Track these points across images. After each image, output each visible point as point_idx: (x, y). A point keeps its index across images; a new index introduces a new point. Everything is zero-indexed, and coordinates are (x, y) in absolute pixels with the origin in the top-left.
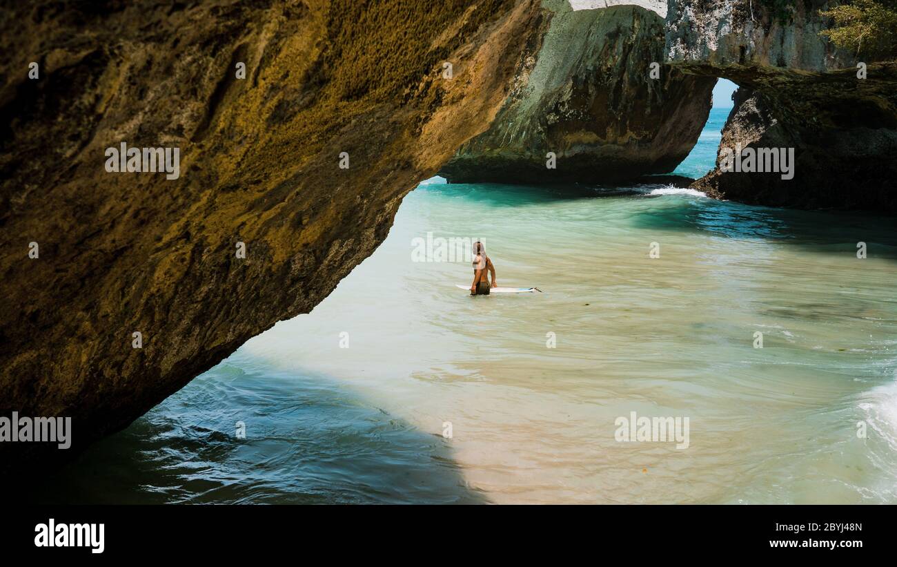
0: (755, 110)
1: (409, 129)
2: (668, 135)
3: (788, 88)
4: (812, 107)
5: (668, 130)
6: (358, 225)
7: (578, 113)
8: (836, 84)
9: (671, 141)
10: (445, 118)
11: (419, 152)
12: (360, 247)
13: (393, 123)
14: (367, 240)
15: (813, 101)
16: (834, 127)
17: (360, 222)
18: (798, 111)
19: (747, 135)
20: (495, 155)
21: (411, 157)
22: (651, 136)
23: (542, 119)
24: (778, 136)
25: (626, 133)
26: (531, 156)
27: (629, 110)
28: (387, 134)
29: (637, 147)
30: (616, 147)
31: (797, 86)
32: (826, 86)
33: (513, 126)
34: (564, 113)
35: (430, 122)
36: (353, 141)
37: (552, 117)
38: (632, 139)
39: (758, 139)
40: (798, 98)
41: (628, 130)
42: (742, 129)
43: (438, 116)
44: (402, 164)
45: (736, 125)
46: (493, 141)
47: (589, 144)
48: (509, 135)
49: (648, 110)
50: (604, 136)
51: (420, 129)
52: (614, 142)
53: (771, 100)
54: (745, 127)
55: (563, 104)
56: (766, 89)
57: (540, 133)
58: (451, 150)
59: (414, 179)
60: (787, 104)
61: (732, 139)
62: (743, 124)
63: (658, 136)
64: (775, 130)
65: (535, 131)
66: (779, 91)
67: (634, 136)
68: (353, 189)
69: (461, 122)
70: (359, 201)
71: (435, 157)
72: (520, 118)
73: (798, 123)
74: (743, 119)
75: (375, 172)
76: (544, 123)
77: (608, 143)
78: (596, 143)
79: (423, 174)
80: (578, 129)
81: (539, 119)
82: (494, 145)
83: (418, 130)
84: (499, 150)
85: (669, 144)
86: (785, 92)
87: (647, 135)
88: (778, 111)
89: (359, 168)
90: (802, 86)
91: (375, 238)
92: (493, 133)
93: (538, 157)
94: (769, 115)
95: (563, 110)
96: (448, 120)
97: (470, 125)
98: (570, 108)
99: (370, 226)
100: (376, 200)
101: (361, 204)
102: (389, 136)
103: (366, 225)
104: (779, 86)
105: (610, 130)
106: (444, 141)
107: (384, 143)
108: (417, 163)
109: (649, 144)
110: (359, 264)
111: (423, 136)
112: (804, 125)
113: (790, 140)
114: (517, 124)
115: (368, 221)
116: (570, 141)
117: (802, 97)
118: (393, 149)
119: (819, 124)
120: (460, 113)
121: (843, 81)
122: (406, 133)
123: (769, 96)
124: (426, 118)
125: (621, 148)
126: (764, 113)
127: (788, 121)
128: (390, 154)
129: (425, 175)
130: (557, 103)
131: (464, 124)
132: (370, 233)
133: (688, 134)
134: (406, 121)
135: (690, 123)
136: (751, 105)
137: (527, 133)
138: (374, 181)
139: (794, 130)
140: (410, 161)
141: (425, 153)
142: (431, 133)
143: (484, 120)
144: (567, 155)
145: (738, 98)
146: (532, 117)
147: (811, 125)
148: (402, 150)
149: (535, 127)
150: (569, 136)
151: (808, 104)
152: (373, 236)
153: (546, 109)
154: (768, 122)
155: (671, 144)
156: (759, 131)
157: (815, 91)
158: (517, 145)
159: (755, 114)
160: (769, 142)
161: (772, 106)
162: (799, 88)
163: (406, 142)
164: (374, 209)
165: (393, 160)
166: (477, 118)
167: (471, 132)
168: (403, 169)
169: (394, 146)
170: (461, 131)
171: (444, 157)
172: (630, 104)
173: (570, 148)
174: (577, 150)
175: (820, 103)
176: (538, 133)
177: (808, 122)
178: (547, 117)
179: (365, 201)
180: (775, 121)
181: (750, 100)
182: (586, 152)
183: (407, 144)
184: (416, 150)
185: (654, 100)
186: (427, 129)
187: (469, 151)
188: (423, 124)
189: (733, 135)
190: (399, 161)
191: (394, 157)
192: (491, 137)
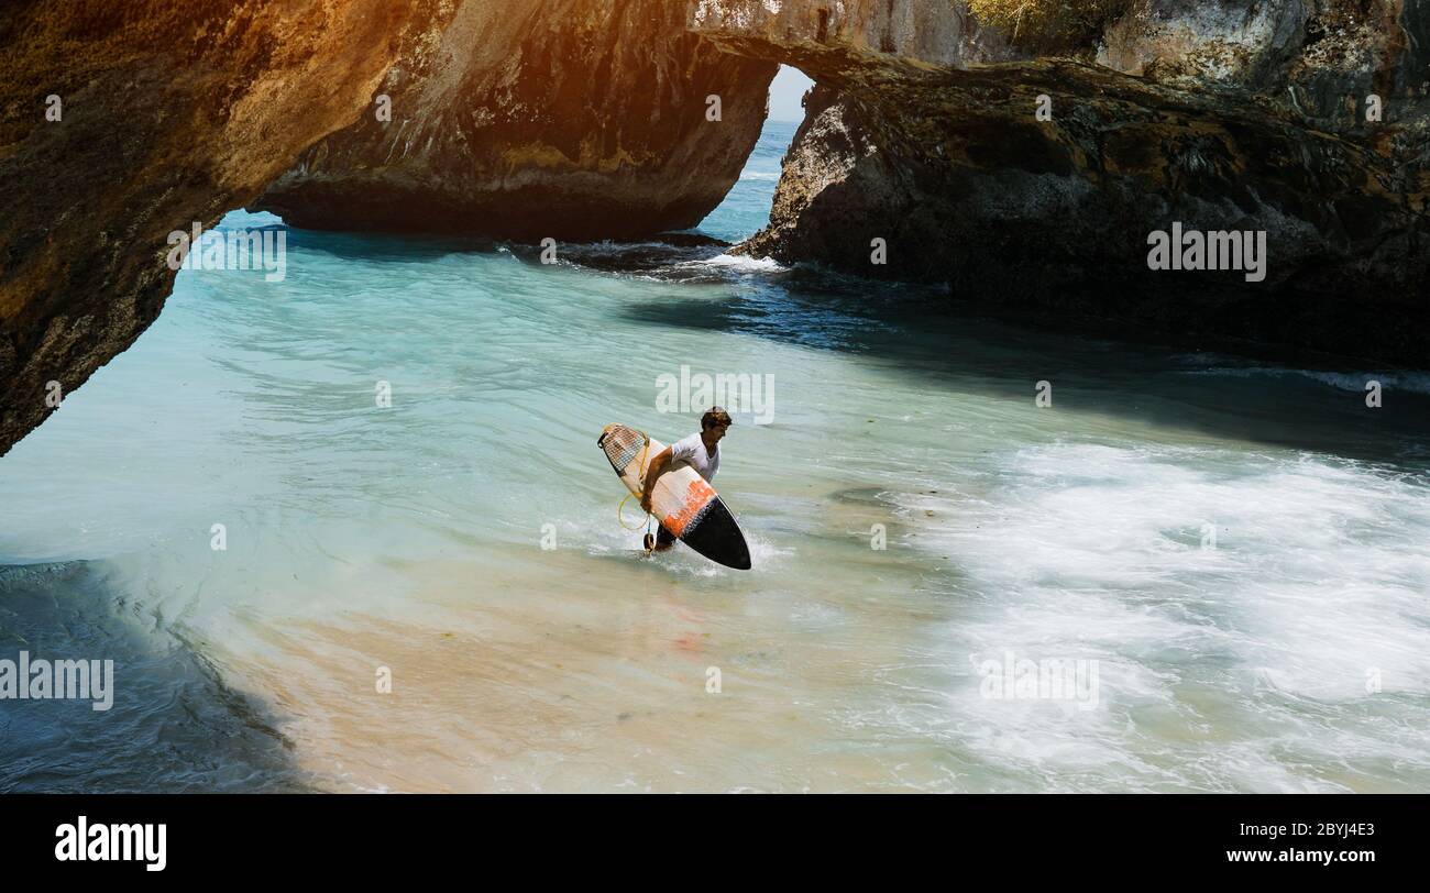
0: (841, 127)
1: (204, 109)
2: (689, 161)
3: (897, 91)
4: (936, 128)
5: (690, 151)
6: (102, 290)
7: (530, 107)
8: (977, 90)
9: (695, 173)
10: (274, 93)
11: (225, 156)
12: (106, 332)
13: (173, 94)
14: (120, 319)
15: (938, 118)
16: (971, 165)
17: (106, 283)
18: (912, 132)
19: (826, 170)
20: (375, 178)
21: (208, 163)
22: (659, 160)
23: (464, 116)
24: (877, 175)
25: (616, 152)
26: (442, 184)
27: (623, 111)
28: (161, 115)
29: (633, 181)
30: (597, 177)
31: (912, 89)
32: (960, 92)
33: (409, 125)
34: (505, 108)
35: (247, 98)
36: (94, 124)
37: (482, 115)
38: (627, 165)
39: (843, 178)
40: (913, 110)
41: (619, 149)
42: (818, 159)
43: (262, 87)
44: (190, 175)
45: (807, 152)
46: (372, 151)
47: (548, 168)
48: (402, 142)
49: (656, 114)
50: (574, 155)
51: (227, 110)
52: (594, 168)
53: (869, 111)
54: (823, 157)
55: (503, 92)
56: (860, 91)
57: (460, 142)
58: (287, 155)
59: (213, 206)
60: (893, 120)
61: (800, 177)
62: (818, 151)
63: (670, 162)
64: (873, 166)
65: (451, 139)
66: (881, 93)
67: (629, 159)
68: (93, 218)
69: (305, 103)
70: (104, 242)
71: (255, 167)
72: (423, 112)
73: (911, 154)
74: (820, 141)
75: (138, 187)
76: (468, 123)
77: (581, 168)
78: (561, 167)
79: (230, 199)
80: (530, 140)
81: (459, 116)
82: (374, 160)
83: (221, 112)
84: (382, 169)
85: (690, 177)
86: (891, 98)
87: (651, 159)
88: (879, 131)
89: (105, 178)
90: (920, 89)
91: (135, 316)
92: (373, 138)
93: (454, 188)
94: (864, 138)
95: (502, 104)
96: (280, 98)
97: (324, 110)
98: (516, 100)
99: (125, 293)
100: (139, 241)
101: (108, 249)
102: (164, 119)
103: (118, 289)
104: (883, 87)
105: (587, 145)
106: (272, 138)
107: (156, 134)
108: (219, 176)
109: (655, 177)
110: (104, 364)
111: (231, 125)
112: (920, 158)
113: (896, 183)
114: (416, 124)
115: (122, 282)
116: (514, 161)
117: (920, 110)
118: (172, 145)
119: (945, 158)
120: (304, 85)
121: (990, 86)
122: (199, 116)
123: (864, 102)
124: (239, 90)
125: (606, 179)
126: (855, 134)
127: (895, 150)
128: (167, 154)
129: (233, 200)
130: (493, 89)
131: (312, 107)
132: (127, 305)
133: (724, 162)
134: (198, 91)
135: (728, 142)
136: (834, 118)
137: (436, 140)
138: (136, 206)
139: (903, 166)
140: (206, 171)
141: (236, 158)
142: (248, 120)
143: (350, 103)
144: (507, 186)
145: (813, 104)
146: (446, 112)
147: (933, 159)
148: (190, 149)
149: (451, 131)
150: (512, 153)
151: (930, 121)
152: (131, 311)
153: (472, 98)
154: (860, 150)
155: (694, 177)
156: (845, 165)
157: (942, 100)
158: (416, 163)
159: (840, 135)
160: (861, 185)
161: (869, 122)
162: (916, 92)
163: (197, 133)
164: (135, 260)
165: (173, 167)
166: (337, 97)
167: (325, 124)
168: (192, 184)
169: (175, 139)
170: (305, 121)
171: (273, 168)
172: (624, 101)
173: (514, 174)
174: (526, 178)
175: (948, 121)
176: (455, 142)
177: (928, 153)
178: (474, 114)
179: (117, 244)
180: (872, 148)
181: (832, 109)
182: (543, 183)
183: (200, 138)
184: (218, 151)
185: (667, 96)
186: (239, 112)
187: (327, 167)
188: (232, 101)
189: (801, 169)
190: (185, 169)
191: (174, 160)
192: (368, 145)
